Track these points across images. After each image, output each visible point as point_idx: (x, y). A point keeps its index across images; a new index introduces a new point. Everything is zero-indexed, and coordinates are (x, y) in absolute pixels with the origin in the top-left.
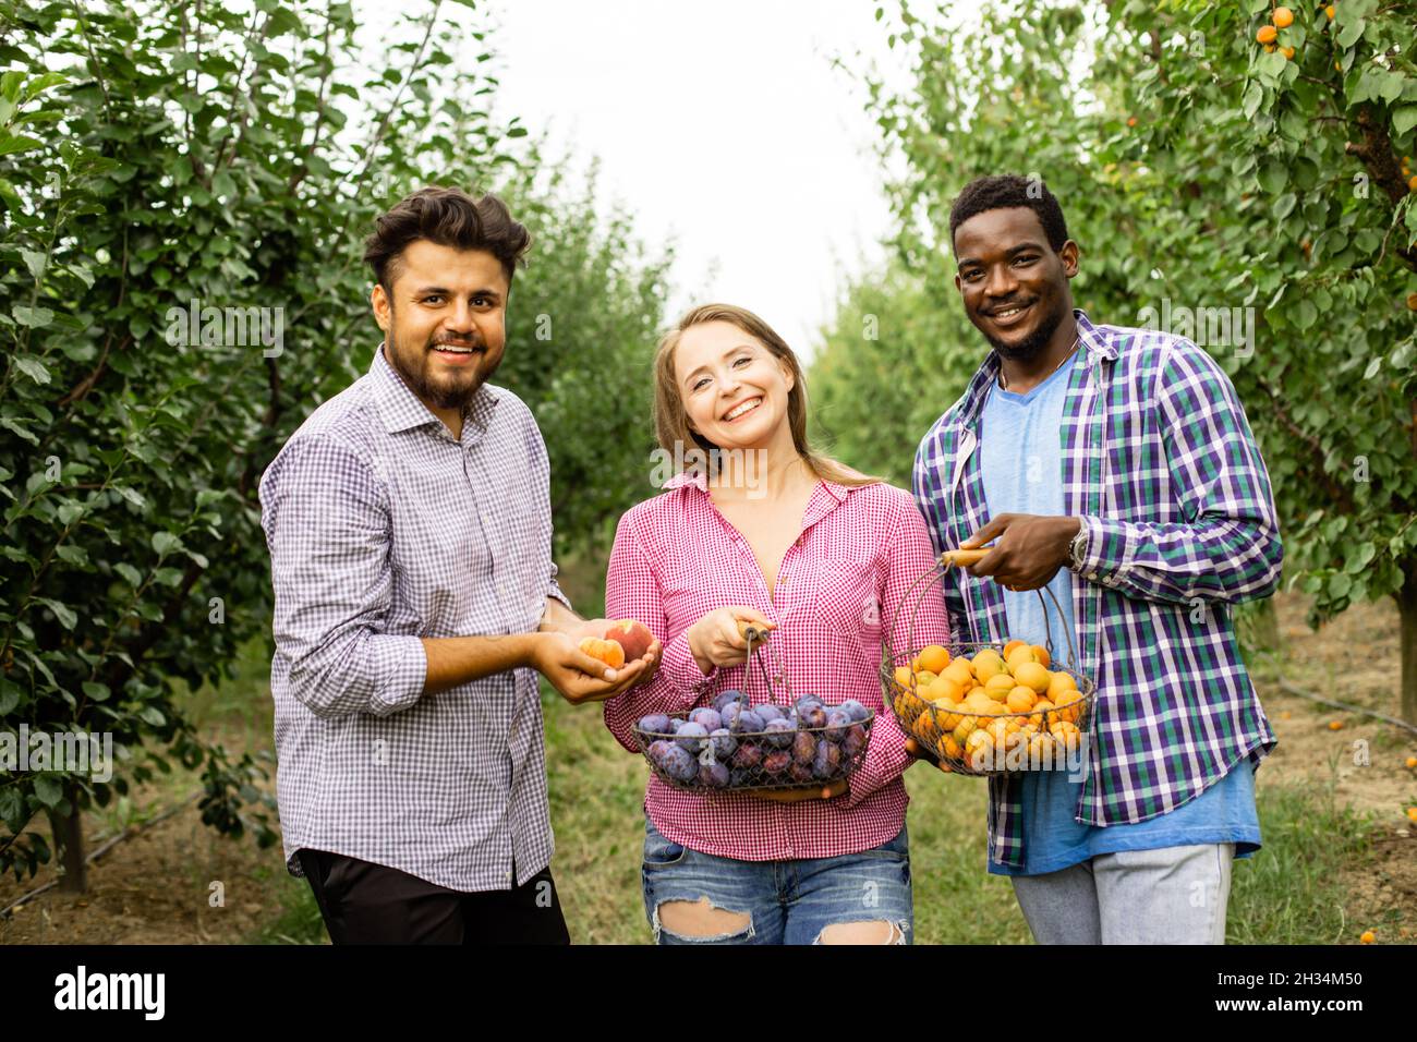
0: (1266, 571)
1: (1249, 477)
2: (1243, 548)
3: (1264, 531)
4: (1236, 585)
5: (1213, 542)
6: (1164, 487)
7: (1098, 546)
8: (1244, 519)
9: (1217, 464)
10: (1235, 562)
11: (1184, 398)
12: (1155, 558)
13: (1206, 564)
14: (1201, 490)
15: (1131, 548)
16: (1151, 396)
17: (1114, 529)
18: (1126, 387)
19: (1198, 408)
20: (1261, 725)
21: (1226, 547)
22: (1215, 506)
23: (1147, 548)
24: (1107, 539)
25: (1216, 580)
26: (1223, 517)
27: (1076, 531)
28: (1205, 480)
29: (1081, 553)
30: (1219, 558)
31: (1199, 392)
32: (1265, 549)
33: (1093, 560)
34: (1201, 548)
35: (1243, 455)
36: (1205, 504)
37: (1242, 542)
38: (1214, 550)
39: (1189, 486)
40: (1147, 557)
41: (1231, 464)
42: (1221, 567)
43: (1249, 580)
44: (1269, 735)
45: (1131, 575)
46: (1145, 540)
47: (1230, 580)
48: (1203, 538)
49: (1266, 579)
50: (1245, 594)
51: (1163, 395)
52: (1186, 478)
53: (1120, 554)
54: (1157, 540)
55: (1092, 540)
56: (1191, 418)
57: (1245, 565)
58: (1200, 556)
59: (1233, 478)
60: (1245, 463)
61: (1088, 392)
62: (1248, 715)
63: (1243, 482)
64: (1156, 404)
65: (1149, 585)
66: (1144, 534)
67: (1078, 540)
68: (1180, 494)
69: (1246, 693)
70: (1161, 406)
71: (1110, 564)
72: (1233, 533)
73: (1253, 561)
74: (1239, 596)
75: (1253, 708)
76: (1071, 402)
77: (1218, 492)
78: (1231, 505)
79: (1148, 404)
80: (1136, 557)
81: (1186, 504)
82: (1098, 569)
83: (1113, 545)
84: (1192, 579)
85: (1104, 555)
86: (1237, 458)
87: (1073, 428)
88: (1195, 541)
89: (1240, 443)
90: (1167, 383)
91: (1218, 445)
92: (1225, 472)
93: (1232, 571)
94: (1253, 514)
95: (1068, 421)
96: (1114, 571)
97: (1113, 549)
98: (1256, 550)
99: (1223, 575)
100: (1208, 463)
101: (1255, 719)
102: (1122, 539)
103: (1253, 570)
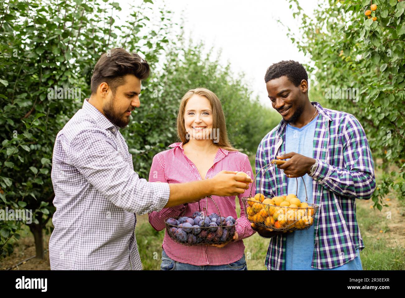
0: (369, 190)
1: (368, 160)
2: (364, 181)
3: (371, 177)
4: (359, 192)
5: (355, 177)
6: (341, 161)
7: (319, 170)
8: (365, 172)
9: (359, 155)
10: (361, 185)
11: (352, 133)
12: (336, 177)
13: (351, 183)
14: (352, 162)
15: (330, 173)
16: (342, 132)
17: (325, 165)
18: (334, 129)
19: (356, 137)
20: (360, 242)
21: (359, 179)
22: (356, 167)
23: (335, 174)
24: (323, 168)
25: (353, 188)
26: (359, 171)
27: (314, 163)
28: (354, 159)
29: (314, 170)
30: (356, 182)
31: (357, 132)
32: (370, 183)
33: (317, 174)
34: (351, 178)
35: (367, 153)
36: (353, 166)
37: (364, 179)
38: (355, 179)
39: (349, 161)
40: (334, 176)
41: (363, 155)
42: (356, 185)
43: (364, 192)
44: (362, 245)
45: (327, 181)
46: (334, 171)
47: (358, 190)
48: (352, 175)
49: (369, 193)
50: (361, 196)
51: (345, 132)
52: (348, 158)
53: (326, 174)
54: (338, 172)
55: (318, 167)
56: (353, 140)
57: (364, 186)
58: (350, 180)
59: (363, 160)
60: (367, 156)
61: (323, 130)
62: (356, 238)
63: (366, 161)
64: (343, 135)
65: (332, 186)
66: (334, 169)
67: (314, 166)
68: (346, 163)
69: (356, 231)
70: (344, 136)
71: (322, 176)
72: (362, 176)
73: (366, 186)
74: (359, 196)
75: (358, 236)
76: (317, 133)
77: (358, 163)
78: (362, 167)
79: (340, 135)
80: (330, 176)
81: (347, 166)
82: (318, 177)
83: (324, 171)
84: (346, 187)
85: (321, 173)
86: (365, 154)
87: (318, 142)
88: (350, 175)
89: (366, 150)
90: (347, 129)
91: (360, 149)
92: (361, 157)
93: (359, 187)
94: (368, 171)
95: (316, 139)
96: (322, 179)
97: (324, 172)
98: (368, 182)
99: (357, 188)
100: (356, 154)
101: (358, 240)
102: (328, 169)
103: (365, 189)
